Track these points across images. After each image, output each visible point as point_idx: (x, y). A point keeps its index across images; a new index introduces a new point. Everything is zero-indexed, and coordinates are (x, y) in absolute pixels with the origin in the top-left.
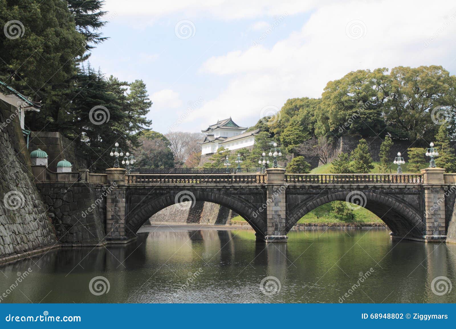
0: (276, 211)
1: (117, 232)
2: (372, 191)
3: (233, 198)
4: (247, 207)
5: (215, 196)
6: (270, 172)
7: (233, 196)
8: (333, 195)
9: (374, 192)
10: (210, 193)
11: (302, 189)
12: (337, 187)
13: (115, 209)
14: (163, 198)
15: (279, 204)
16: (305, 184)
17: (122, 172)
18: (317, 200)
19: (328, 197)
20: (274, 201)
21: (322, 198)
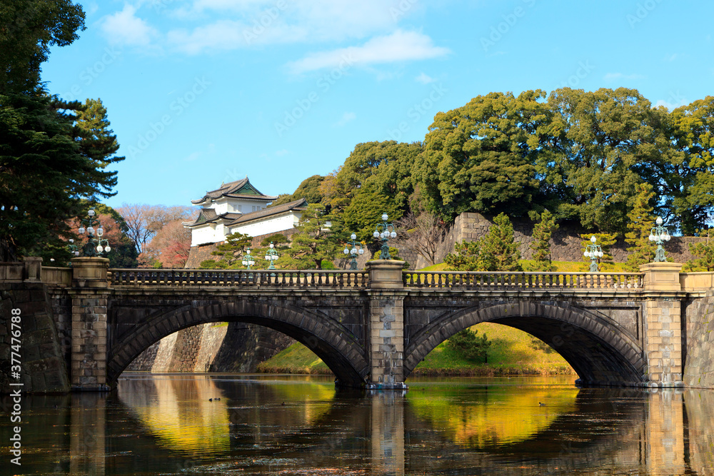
0: (386, 339)
1: (92, 376)
2: (556, 302)
3: (307, 315)
4: (333, 330)
5: (275, 311)
6: (376, 266)
7: (308, 309)
8: (488, 310)
9: (560, 304)
10: (266, 306)
11: (434, 298)
12: (494, 295)
13: (88, 333)
14: (178, 313)
15: (393, 325)
16: (437, 289)
17: (101, 264)
18: (460, 319)
19: (478, 313)
20: (383, 320)
21: (469, 315)
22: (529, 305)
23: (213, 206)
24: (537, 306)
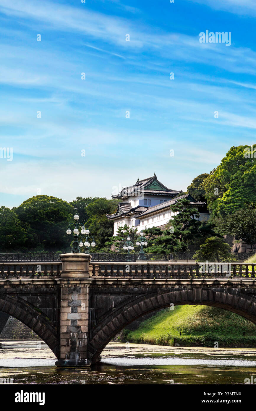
0: (73, 321)
3: (8, 301)
4: (31, 314)
6: (66, 259)
7: (9, 296)
8: (165, 295)
9: (229, 291)
12: (170, 283)
15: (79, 309)
16: (121, 279)
18: (140, 303)
19: (156, 299)
20: (71, 304)
21: (148, 300)
22: (202, 291)
24: (208, 293)
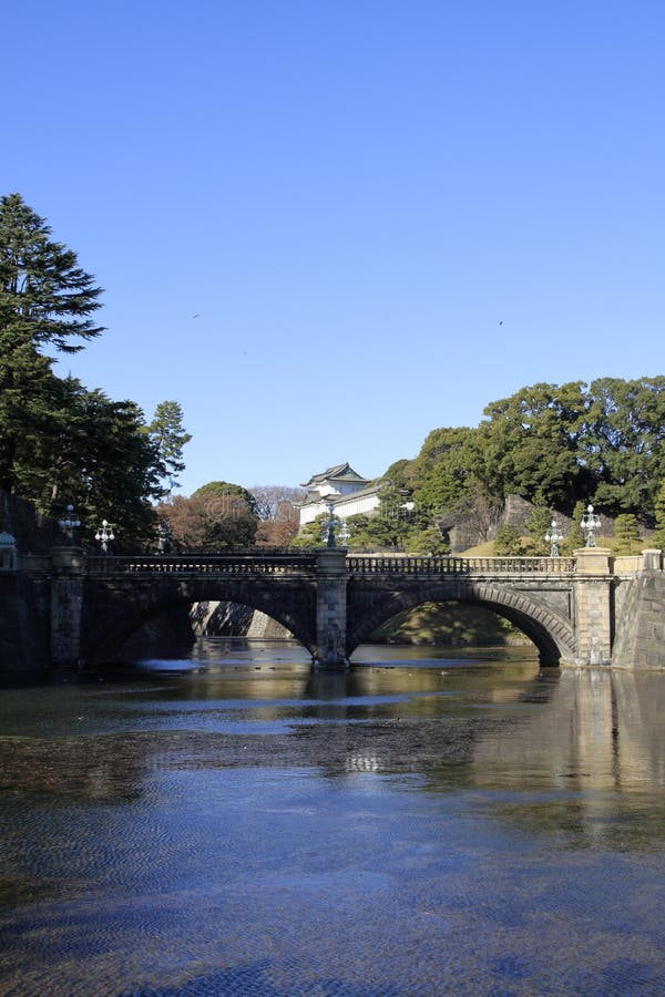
0: (330, 619)
1: (67, 651)
2: (491, 585)
4: (285, 611)
13: (65, 613)
15: (336, 607)
20: (327, 602)
22: (467, 588)
23: (318, 488)
24: (473, 589)
